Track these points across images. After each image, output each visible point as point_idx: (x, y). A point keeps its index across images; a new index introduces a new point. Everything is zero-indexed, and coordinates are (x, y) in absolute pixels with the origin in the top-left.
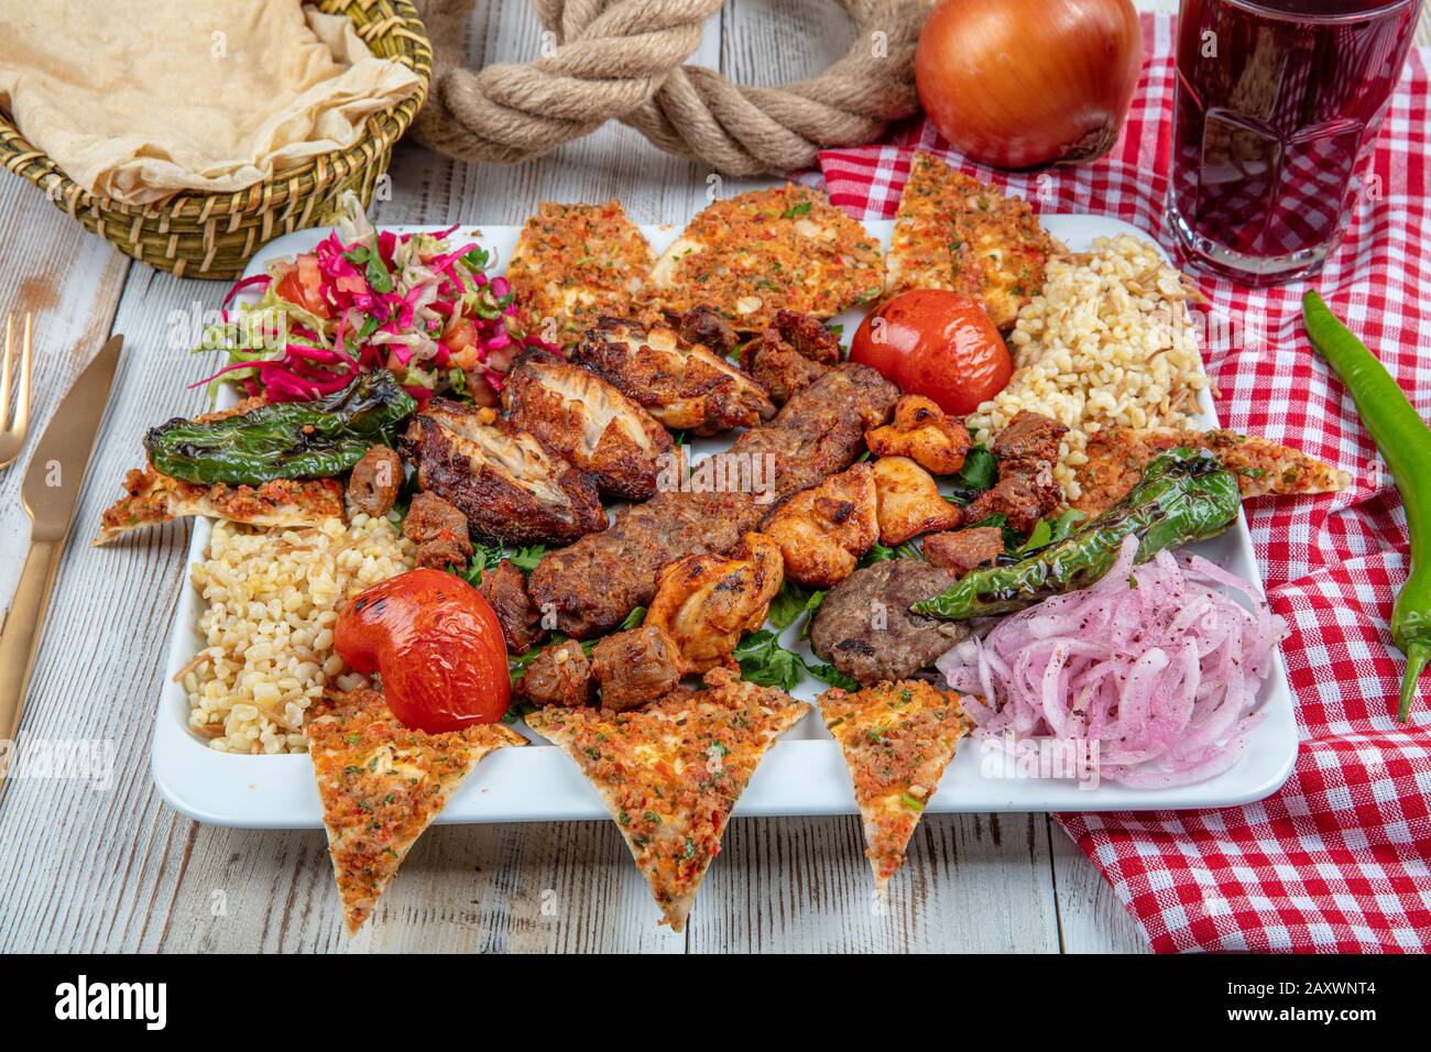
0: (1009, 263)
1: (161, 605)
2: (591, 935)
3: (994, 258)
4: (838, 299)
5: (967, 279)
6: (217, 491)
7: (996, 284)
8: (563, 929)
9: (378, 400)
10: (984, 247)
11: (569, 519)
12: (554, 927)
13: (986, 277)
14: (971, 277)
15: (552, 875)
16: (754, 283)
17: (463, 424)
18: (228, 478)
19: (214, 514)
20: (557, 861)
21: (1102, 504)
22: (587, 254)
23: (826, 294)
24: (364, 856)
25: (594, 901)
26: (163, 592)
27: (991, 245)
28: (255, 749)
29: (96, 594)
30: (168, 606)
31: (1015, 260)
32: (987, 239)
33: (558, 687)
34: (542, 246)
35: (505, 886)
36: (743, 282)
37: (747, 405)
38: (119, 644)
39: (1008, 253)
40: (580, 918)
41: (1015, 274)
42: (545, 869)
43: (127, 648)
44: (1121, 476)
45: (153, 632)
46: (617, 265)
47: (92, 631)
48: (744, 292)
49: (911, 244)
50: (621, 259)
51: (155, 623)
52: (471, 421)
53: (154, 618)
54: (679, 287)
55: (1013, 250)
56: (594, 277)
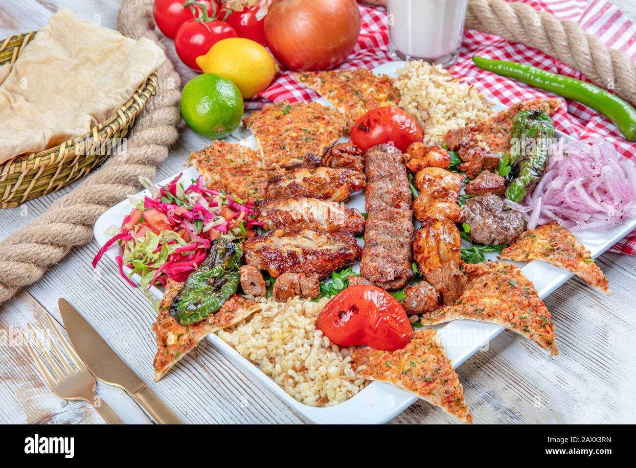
0: (379, 91)
1: (215, 385)
2: (521, 382)
3: (372, 91)
4: (337, 132)
5: (370, 103)
6: (211, 320)
7: (380, 100)
8: (510, 386)
9: (232, 251)
10: (365, 90)
11: (351, 251)
12: (507, 387)
13: (376, 100)
14: (371, 102)
15: (482, 372)
16: (304, 140)
17: (272, 242)
18: (211, 312)
19: (216, 329)
20: (478, 367)
21: (499, 149)
22: (232, 161)
23: (331, 132)
24: (451, 395)
25: (507, 371)
26: (209, 380)
27: (368, 88)
28: (350, 395)
29: (182, 398)
30: (217, 383)
31: (380, 89)
32: (365, 86)
33: (426, 304)
34: (212, 168)
35: (474, 387)
36: (299, 142)
37: (360, 178)
38: (219, 409)
39: (376, 88)
40: (510, 379)
41: (385, 93)
42: (479, 373)
43: (224, 408)
44: (495, 137)
45: (226, 395)
46: (247, 160)
47: (200, 411)
48: (303, 145)
49: (341, 101)
50: (246, 157)
51: (222, 392)
52: (274, 239)
53: (218, 390)
54: (277, 155)
55: (377, 86)
56: (244, 169)
